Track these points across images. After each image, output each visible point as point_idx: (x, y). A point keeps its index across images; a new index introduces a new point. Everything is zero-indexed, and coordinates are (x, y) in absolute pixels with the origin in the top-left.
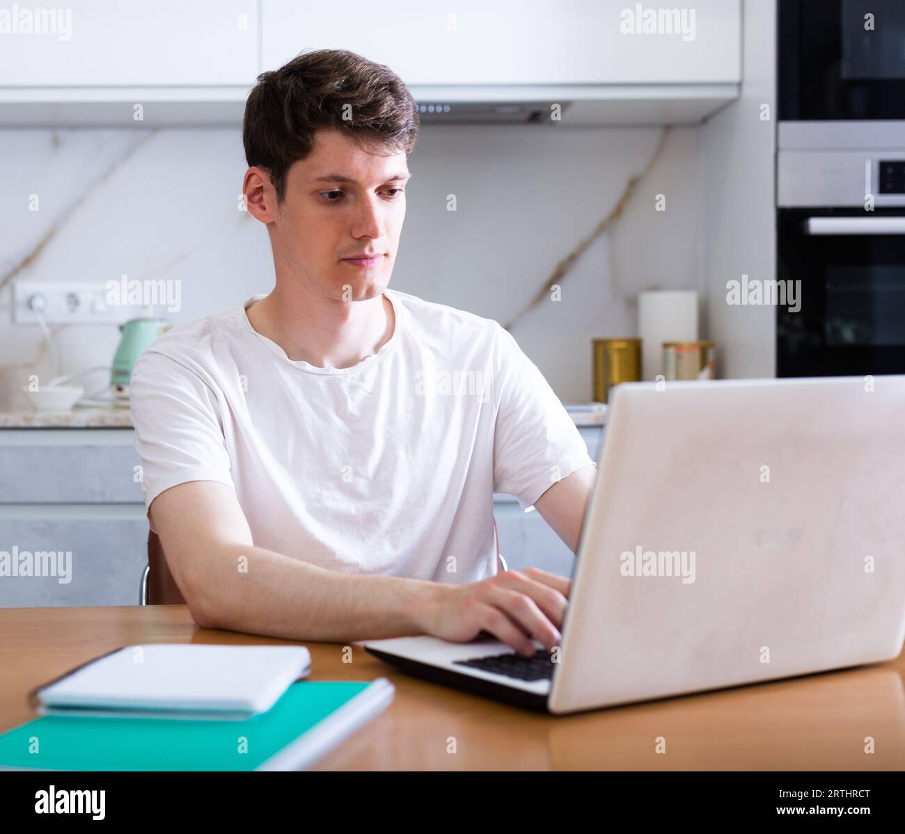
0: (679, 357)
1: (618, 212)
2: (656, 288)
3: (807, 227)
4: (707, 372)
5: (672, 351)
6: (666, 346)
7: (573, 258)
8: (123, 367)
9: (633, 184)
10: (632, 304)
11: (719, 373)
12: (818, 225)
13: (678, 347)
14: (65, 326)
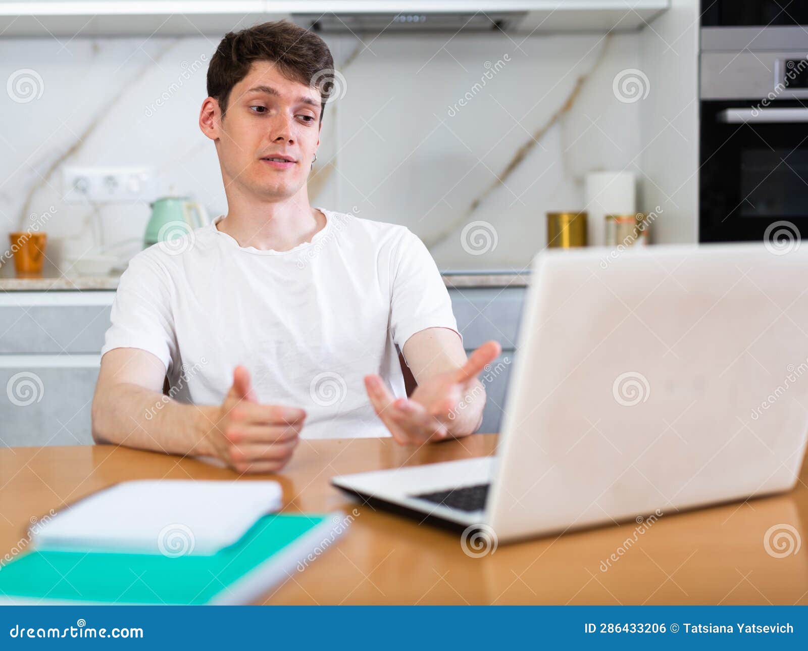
0: (618, 227)
1: (568, 105)
2: (600, 169)
3: (725, 116)
4: (642, 239)
5: (612, 223)
6: (608, 218)
7: (531, 144)
8: (152, 238)
9: (581, 82)
10: (580, 183)
11: (651, 240)
12: (734, 115)
13: (618, 218)
14: (105, 204)
